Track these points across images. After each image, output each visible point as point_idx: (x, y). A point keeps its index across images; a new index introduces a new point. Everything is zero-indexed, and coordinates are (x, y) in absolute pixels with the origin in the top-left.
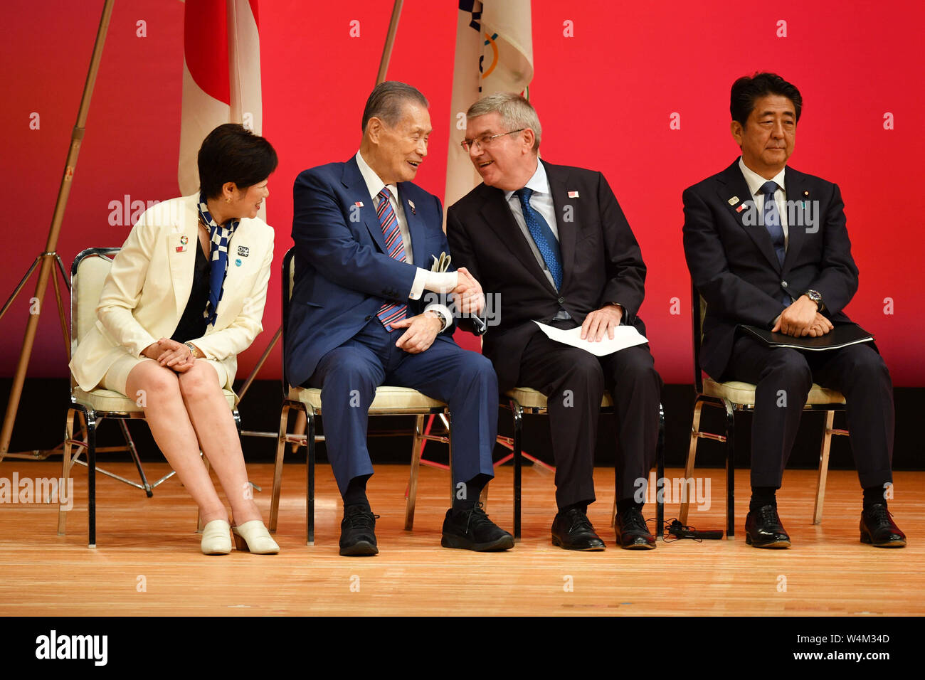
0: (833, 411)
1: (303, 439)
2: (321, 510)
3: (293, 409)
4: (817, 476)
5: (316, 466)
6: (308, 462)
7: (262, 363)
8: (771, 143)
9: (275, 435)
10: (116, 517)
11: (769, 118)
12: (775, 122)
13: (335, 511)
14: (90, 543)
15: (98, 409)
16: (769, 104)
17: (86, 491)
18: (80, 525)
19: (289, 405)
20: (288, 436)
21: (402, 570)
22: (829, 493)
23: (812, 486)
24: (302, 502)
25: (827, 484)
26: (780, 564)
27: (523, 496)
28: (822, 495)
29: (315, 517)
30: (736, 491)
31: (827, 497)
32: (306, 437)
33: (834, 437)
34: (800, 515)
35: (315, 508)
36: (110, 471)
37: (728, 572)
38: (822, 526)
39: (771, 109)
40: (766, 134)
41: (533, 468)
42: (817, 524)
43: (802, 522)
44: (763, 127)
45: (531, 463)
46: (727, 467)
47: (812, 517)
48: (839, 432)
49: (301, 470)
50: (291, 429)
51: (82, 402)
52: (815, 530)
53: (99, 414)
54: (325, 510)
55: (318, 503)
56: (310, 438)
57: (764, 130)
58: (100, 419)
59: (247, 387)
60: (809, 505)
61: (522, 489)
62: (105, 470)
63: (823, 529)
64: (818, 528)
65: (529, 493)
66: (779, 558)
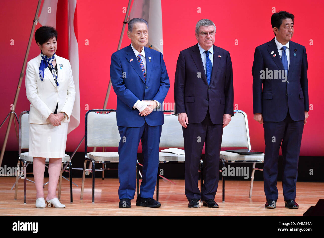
0: (255, 163)
1: (91, 171)
2: (96, 193)
3: (88, 161)
4: (250, 183)
5: (95, 179)
6: (92, 177)
7: (79, 147)
8: (289, 33)
9: (82, 169)
10: (33, 194)
11: (287, 26)
12: (289, 26)
13: (101, 193)
14: (24, 202)
15: (27, 161)
16: (286, 21)
17: (23, 186)
18: (21, 197)
19: (87, 160)
20: (86, 169)
21: (122, 211)
22: (254, 188)
23: (249, 186)
24: (91, 190)
25: (253, 185)
26: (239, 210)
27: (159, 189)
28: (252, 189)
29: (95, 195)
30: (225, 187)
31: (253, 190)
32: (92, 170)
33: (255, 171)
34: (245, 195)
35: (95, 192)
36: (31, 180)
37: (222, 212)
38: (252, 198)
39: (288, 23)
40: (287, 31)
41: (162, 180)
42: (250, 198)
43: (245, 197)
44: (286, 29)
45: (162, 178)
46: (222, 180)
47: (249, 196)
48: (257, 169)
49: (91, 180)
50: (88, 167)
51: (22, 158)
52: (249, 199)
53: (27, 162)
54: (98, 193)
55: (96, 190)
56: (93, 170)
57: (286, 30)
58: (28, 164)
59: (74, 154)
60: (248, 192)
61: (159, 186)
62: (30, 180)
63: (252, 199)
64: (250, 199)
65: (161, 188)
66: (238, 208)
